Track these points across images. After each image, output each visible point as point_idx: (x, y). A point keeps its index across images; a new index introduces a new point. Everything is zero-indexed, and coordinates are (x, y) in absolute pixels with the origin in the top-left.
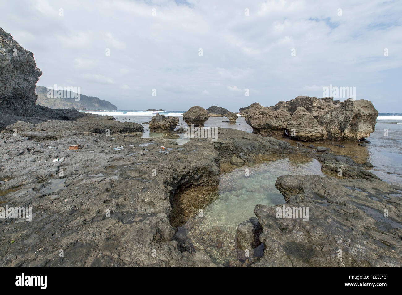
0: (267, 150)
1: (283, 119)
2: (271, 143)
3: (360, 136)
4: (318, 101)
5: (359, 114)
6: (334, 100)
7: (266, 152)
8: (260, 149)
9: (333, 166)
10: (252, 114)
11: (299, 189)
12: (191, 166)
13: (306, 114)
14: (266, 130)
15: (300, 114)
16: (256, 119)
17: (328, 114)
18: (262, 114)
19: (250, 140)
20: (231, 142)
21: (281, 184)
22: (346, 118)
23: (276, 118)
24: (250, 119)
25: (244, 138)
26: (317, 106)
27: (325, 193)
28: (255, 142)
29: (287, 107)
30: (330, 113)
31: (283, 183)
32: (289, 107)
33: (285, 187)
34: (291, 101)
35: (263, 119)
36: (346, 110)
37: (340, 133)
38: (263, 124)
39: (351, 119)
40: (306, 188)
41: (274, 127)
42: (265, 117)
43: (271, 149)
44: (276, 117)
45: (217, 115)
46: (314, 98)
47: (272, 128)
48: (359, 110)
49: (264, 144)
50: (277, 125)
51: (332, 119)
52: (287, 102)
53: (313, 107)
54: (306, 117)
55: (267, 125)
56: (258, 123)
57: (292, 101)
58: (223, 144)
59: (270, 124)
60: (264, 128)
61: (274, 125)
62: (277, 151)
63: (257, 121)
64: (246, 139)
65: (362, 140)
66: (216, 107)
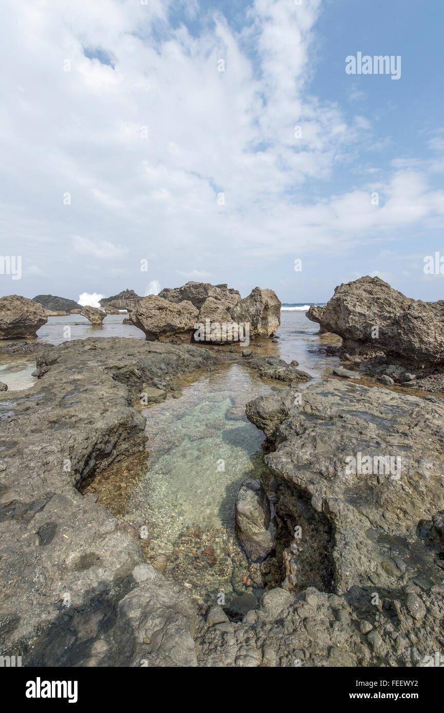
0: (188, 366)
1: (189, 315)
2: (190, 353)
3: (270, 331)
4: (213, 289)
5: (267, 305)
6: (229, 287)
7: (187, 369)
8: (178, 366)
9: (272, 372)
10: (144, 310)
11: (280, 413)
12: (97, 429)
13: (219, 308)
14: (168, 334)
15: (211, 308)
16: (150, 317)
17: (238, 307)
18: (160, 309)
19: (160, 353)
20: (134, 362)
21: (258, 412)
22: (257, 311)
23: (179, 315)
24: (140, 318)
25: (150, 352)
26: (213, 296)
27: (312, 409)
28: (170, 356)
29: (176, 297)
30: (239, 304)
31: (261, 410)
32: (180, 297)
33: (265, 416)
34: (181, 288)
35: (162, 316)
36: (256, 301)
37: (254, 330)
38: (163, 324)
39: (262, 312)
40: (289, 410)
41: (179, 328)
42: (164, 313)
43: (192, 363)
44: (179, 313)
45: (55, 313)
46: (208, 284)
47: (176, 330)
48: (267, 301)
49: (183, 357)
50: (183, 325)
51: (243, 313)
52: (175, 289)
53: (209, 297)
54: (219, 311)
55: (169, 325)
56: (155, 324)
57: (183, 289)
58: (121, 368)
59: (173, 323)
60: (164, 332)
61: (179, 326)
62: (201, 365)
63: (153, 321)
64: (154, 352)
65: (272, 335)
66: (50, 296)
